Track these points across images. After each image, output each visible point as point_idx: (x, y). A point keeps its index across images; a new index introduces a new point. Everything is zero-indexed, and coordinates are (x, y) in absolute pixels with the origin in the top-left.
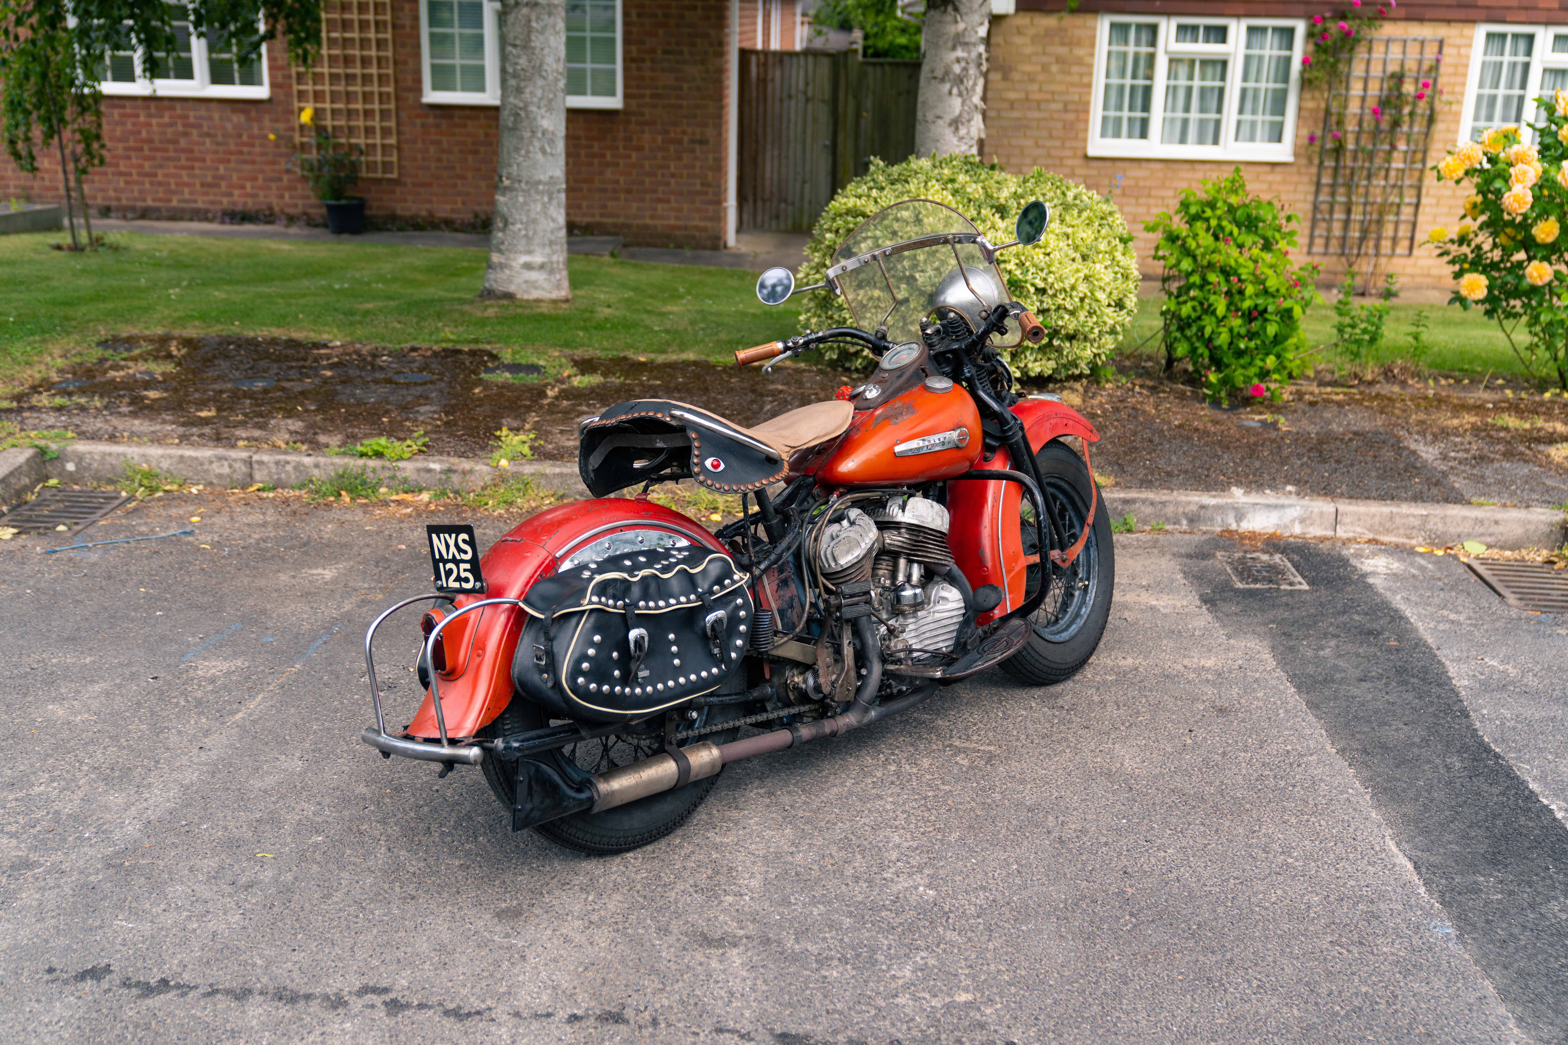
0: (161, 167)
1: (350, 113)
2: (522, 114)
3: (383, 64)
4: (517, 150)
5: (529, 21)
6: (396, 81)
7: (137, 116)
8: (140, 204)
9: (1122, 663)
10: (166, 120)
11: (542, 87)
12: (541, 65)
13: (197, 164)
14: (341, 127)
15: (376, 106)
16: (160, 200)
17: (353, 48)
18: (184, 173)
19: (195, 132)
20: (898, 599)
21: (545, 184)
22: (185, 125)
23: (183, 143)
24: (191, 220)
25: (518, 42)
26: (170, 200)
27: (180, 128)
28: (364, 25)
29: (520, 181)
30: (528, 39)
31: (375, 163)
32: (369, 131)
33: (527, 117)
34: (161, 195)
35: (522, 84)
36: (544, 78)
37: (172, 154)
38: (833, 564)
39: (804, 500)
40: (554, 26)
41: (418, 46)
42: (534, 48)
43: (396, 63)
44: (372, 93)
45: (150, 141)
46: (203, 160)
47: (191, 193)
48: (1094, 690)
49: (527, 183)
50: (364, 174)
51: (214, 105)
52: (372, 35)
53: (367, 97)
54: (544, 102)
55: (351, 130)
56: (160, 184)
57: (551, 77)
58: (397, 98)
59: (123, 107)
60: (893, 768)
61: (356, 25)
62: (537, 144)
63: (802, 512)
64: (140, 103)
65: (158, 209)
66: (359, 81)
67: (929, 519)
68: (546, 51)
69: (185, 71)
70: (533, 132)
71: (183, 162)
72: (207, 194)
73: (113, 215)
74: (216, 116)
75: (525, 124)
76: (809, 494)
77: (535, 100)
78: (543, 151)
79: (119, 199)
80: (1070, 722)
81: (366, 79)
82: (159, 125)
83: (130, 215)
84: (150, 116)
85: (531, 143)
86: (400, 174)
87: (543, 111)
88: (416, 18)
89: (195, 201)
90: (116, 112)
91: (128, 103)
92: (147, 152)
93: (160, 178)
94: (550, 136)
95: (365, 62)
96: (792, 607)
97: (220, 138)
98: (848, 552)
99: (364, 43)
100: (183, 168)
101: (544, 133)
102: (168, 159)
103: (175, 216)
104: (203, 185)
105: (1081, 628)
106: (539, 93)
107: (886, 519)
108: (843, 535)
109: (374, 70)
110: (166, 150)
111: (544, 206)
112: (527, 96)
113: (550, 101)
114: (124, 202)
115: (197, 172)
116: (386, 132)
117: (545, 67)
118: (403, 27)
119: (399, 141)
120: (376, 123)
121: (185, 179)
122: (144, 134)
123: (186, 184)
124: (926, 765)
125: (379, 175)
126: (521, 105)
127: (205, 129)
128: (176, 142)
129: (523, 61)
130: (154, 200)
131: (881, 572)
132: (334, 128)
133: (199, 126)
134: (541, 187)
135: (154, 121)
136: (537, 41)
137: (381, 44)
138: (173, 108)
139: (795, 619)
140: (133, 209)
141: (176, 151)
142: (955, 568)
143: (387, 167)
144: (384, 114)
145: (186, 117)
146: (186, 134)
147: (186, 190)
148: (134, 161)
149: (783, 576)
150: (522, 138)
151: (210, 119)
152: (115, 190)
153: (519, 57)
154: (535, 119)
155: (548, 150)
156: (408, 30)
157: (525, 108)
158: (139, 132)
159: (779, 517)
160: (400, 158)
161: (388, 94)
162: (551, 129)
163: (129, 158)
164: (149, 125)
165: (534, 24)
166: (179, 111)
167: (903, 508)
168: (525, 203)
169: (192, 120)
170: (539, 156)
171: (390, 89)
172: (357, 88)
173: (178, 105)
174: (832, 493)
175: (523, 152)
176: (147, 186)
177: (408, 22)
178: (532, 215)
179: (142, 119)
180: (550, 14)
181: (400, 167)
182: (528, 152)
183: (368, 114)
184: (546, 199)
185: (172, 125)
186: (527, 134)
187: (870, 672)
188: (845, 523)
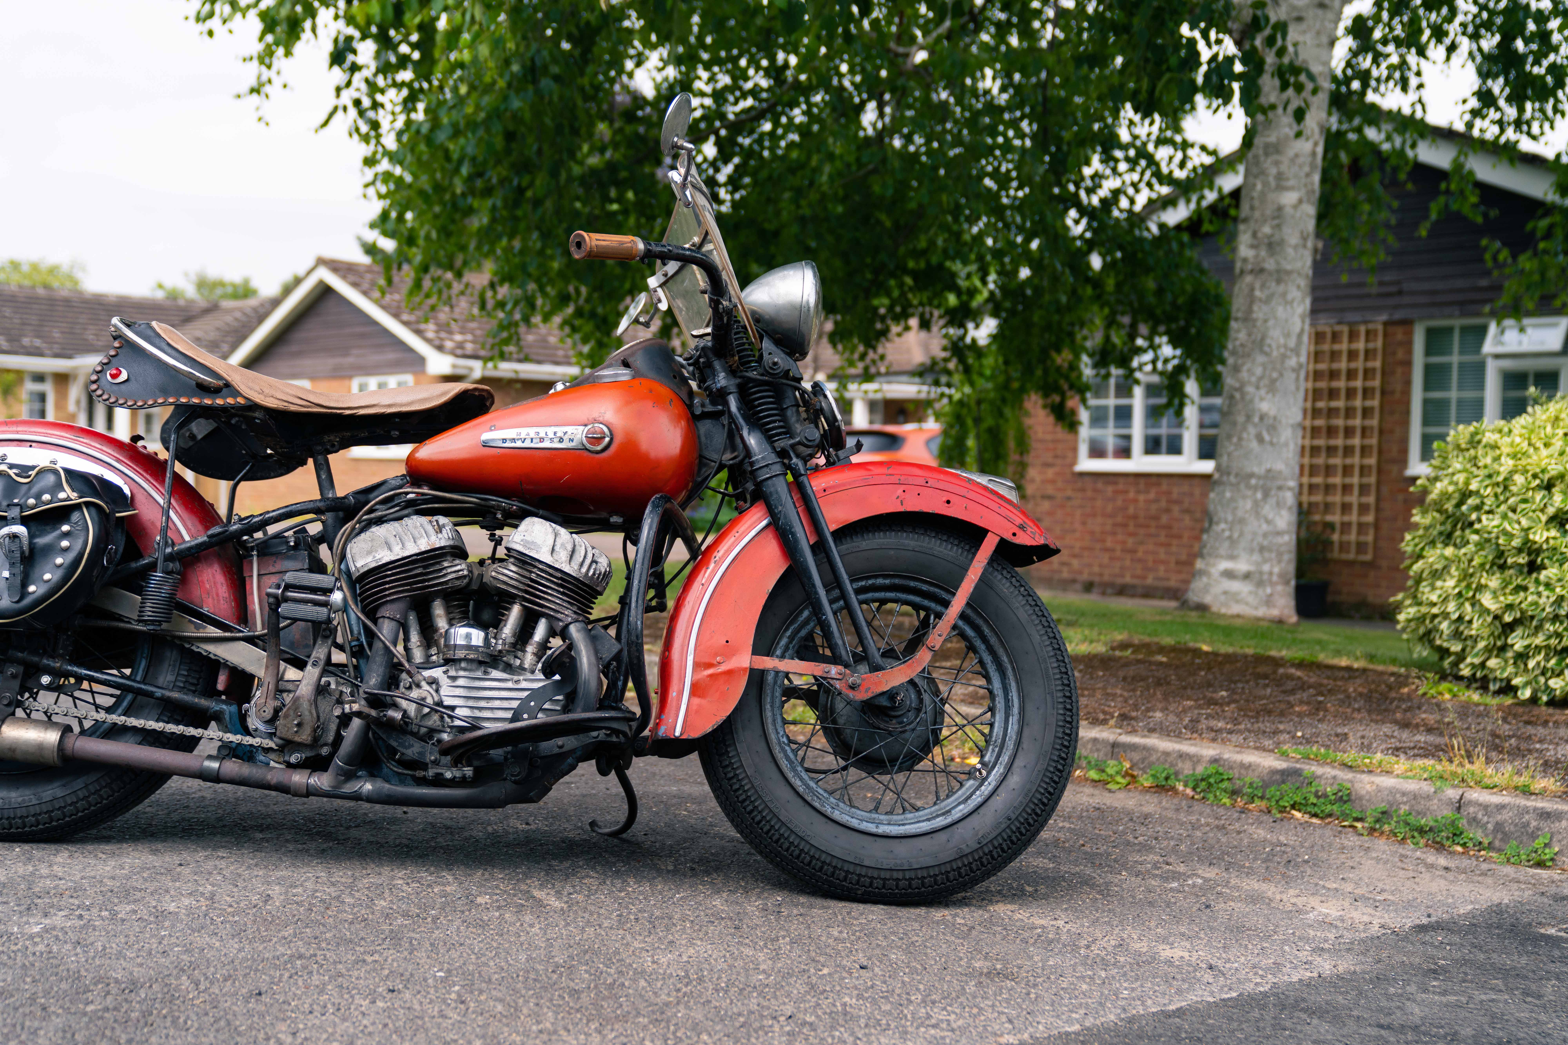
0: (1141, 543)
1: (1328, 489)
2: (1237, 395)
3: (1368, 433)
4: (1229, 437)
5: (1252, 289)
6: (1380, 452)
7: (1126, 492)
8: (1119, 581)
10: (1152, 496)
11: (1264, 365)
12: (1263, 339)
13: (1175, 542)
14: (1317, 504)
15: (1355, 480)
16: (1138, 577)
17: (1338, 417)
18: (1162, 550)
19: (1176, 509)
21: (1259, 477)
22: (1169, 501)
23: (1164, 519)
24: (1162, 598)
25: (1240, 315)
26: (1144, 578)
27: (1163, 504)
28: (1351, 393)
29: (1229, 474)
30: (1250, 311)
31: (1349, 543)
32: (1346, 508)
33: (1243, 398)
34: (1139, 572)
35: (1240, 361)
36: (1266, 354)
37: (1153, 531)
40: (1284, 295)
41: (1407, 412)
42: (1255, 320)
43: (1381, 432)
44: (1352, 466)
45: (1135, 517)
46: (1180, 537)
47: (1166, 571)
49: (1237, 475)
50: (1336, 554)
51: (1196, 481)
52: (1358, 403)
53: (1347, 470)
54: (1266, 381)
55: (1328, 507)
56: (1140, 560)
57: (1275, 353)
58: (1379, 471)
59: (1116, 483)
61: (1343, 394)
62: (1252, 430)
64: (1131, 479)
65: (1134, 587)
66: (1340, 452)
68: (1271, 323)
69: (1175, 448)
70: (1249, 418)
71: (1162, 539)
72: (1180, 572)
73: (1095, 590)
74: (1197, 492)
75: (1240, 406)
77: (1253, 379)
78: (1260, 439)
79: (1101, 575)
81: (1348, 451)
82: (1146, 501)
83: (1109, 591)
84: (1138, 492)
85: (1244, 429)
86: (1375, 556)
87: (1263, 392)
88: (1408, 383)
89: (1168, 579)
90: (1110, 489)
91: (1121, 480)
92: (1131, 528)
93: (1140, 554)
94: (1271, 421)
95: (1349, 432)
97: (1198, 515)
98: (370, 552)
99: (1349, 412)
100: (1162, 544)
101: (1262, 418)
102: (1150, 535)
103: (1148, 594)
104: (1178, 563)
106: (1259, 371)
109: (1356, 441)
110: (1148, 526)
111: (1256, 503)
112: (1244, 375)
113: (1273, 381)
114: (1106, 578)
115: (1174, 549)
116: (1363, 509)
117: (1268, 341)
118: (1393, 392)
119: (1377, 519)
120: (1353, 499)
121: (1162, 556)
122: (1131, 511)
123: (1162, 562)
125: (1351, 556)
126: (1237, 385)
127: (1186, 505)
128: (1156, 518)
129: (1242, 336)
130: (1133, 576)
132: (1310, 504)
133: (1178, 502)
134: (1253, 481)
135: (1142, 497)
136: (1259, 312)
137: (1367, 412)
138: (1159, 484)
140: (1111, 585)
141: (1157, 527)
143: (1361, 547)
144: (1364, 489)
145: (1169, 493)
146: (1168, 510)
147: (1162, 568)
148: (1120, 537)
150: (1235, 424)
151: (1191, 495)
152: (1100, 566)
153: (1238, 331)
154: (1251, 401)
155: (1267, 437)
156: (1397, 395)
157: (1240, 389)
158: (1126, 509)
160: (1376, 539)
161: (1370, 467)
162: (1272, 413)
163: (1114, 534)
164: (1135, 501)
165: (1258, 293)
166: (1164, 487)
168: (1232, 499)
169: (1175, 496)
170: (1254, 444)
171: (1372, 461)
172: (1337, 461)
173: (1165, 482)
175: (1235, 440)
176: (1128, 563)
177: (1398, 387)
178: (1240, 513)
179: (1131, 495)
180: (1279, 281)
181: (1376, 548)
182: (1240, 439)
183: (1346, 489)
184: (1259, 495)
185: (1156, 501)
186: (1241, 419)
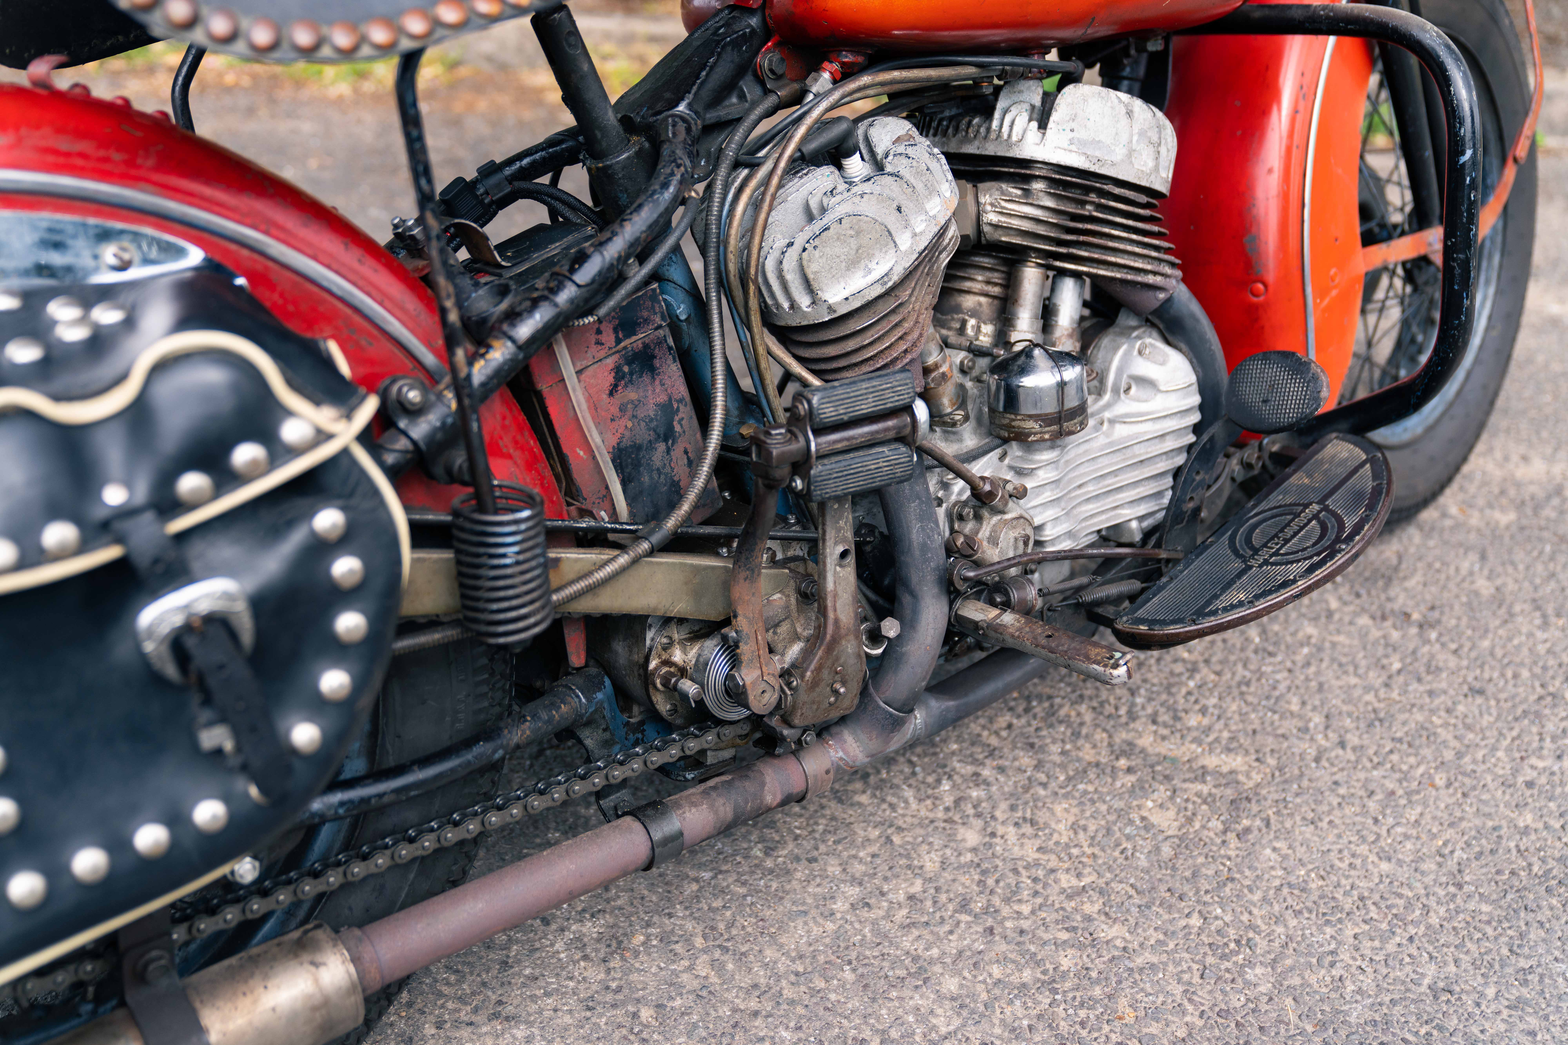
9: (1521, 472)
20: (1012, 397)
38: (804, 301)
39: (730, 87)
48: (1473, 557)
60: (971, 837)
63: (711, 129)
67: (1119, 154)
76: (745, 68)
80: (1433, 669)
96: (668, 435)
98: (853, 263)
105: (1451, 405)
107: (991, 149)
108: (840, 208)
124: (1062, 832)
131: (969, 302)
139: (680, 470)
142: (1182, 293)
149: (635, 342)
159: (638, 142)
167: (1042, 116)
174: (815, 68)
187: (908, 625)
188: (855, 165)
